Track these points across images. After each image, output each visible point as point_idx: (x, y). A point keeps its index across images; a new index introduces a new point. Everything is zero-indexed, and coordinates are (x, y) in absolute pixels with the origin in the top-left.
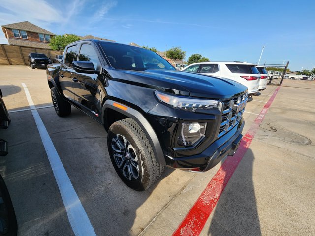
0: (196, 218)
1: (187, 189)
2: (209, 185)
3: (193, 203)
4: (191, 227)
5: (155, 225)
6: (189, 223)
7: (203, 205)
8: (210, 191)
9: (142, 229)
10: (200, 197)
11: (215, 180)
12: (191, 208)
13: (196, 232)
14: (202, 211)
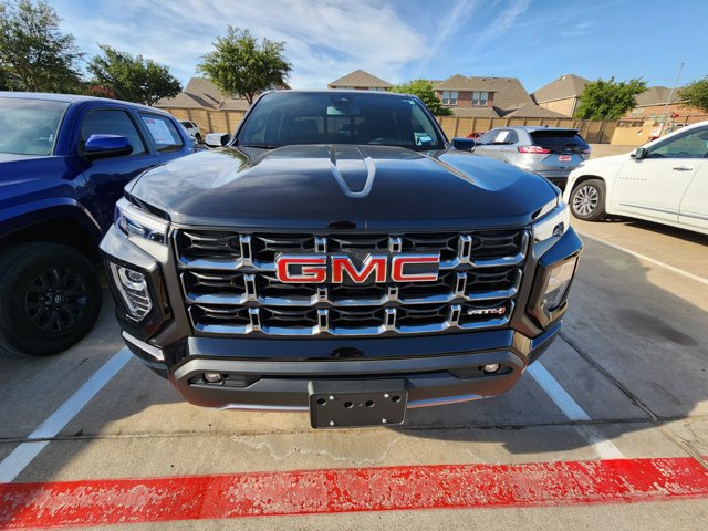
0: (178, 496)
1: (250, 442)
2: (297, 475)
3: (217, 471)
4: (151, 499)
5: (134, 444)
6: (160, 491)
7: (220, 492)
8: (277, 486)
9: (119, 434)
10: (245, 474)
11: (330, 477)
12: (201, 473)
13: (144, 513)
14: (203, 498)
